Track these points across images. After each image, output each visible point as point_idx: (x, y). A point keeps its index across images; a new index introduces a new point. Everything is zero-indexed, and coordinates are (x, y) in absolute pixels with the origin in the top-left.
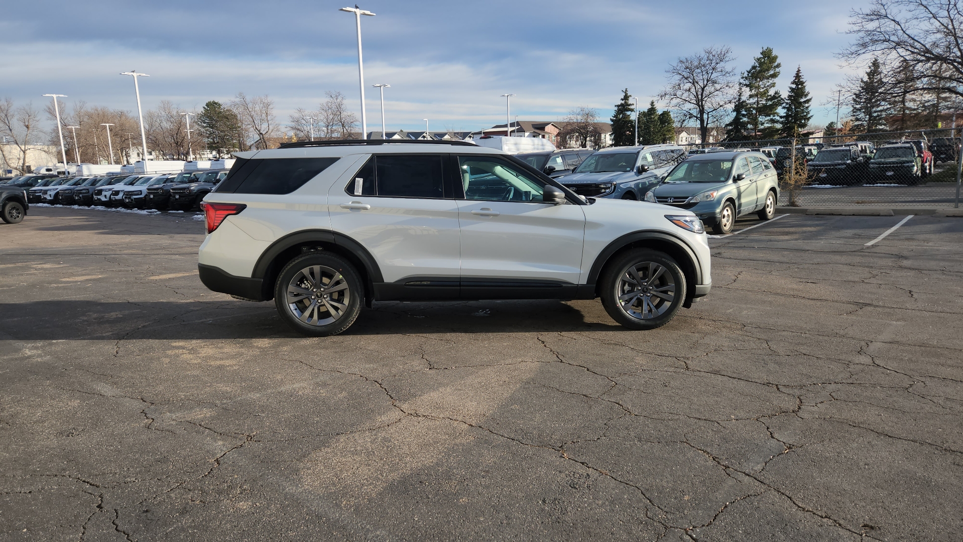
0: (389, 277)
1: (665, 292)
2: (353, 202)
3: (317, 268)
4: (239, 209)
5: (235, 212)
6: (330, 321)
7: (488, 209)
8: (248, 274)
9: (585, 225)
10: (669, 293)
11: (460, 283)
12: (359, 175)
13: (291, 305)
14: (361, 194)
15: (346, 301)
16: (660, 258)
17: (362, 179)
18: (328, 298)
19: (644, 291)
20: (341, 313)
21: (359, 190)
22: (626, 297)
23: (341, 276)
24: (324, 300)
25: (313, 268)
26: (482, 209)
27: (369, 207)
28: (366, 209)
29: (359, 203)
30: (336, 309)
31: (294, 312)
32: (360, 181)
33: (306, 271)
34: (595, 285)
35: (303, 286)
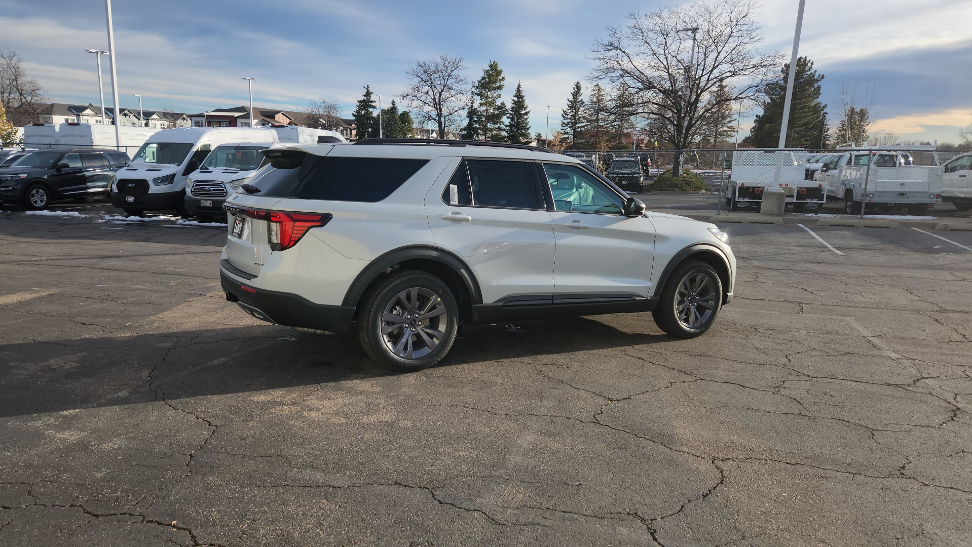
0: (489, 298)
1: (707, 301)
2: (452, 213)
3: (414, 291)
4: (323, 219)
5: (319, 224)
6: (426, 351)
7: (578, 222)
8: (338, 302)
9: (655, 238)
10: (710, 302)
11: (553, 301)
12: (452, 181)
13: (385, 336)
14: (457, 204)
15: (442, 328)
16: (707, 269)
17: (456, 186)
18: (422, 326)
19: (691, 301)
20: (436, 341)
21: (454, 199)
22: (681, 307)
23: (439, 299)
24: (418, 328)
25: (410, 291)
26: (574, 221)
27: (470, 218)
28: (467, 220)
29: (458, 213)
30: (431, 336)
31: (388, 344)
32: (454, 188)
33: (402, 295)
34: (659, 297)
35: (395, 312)
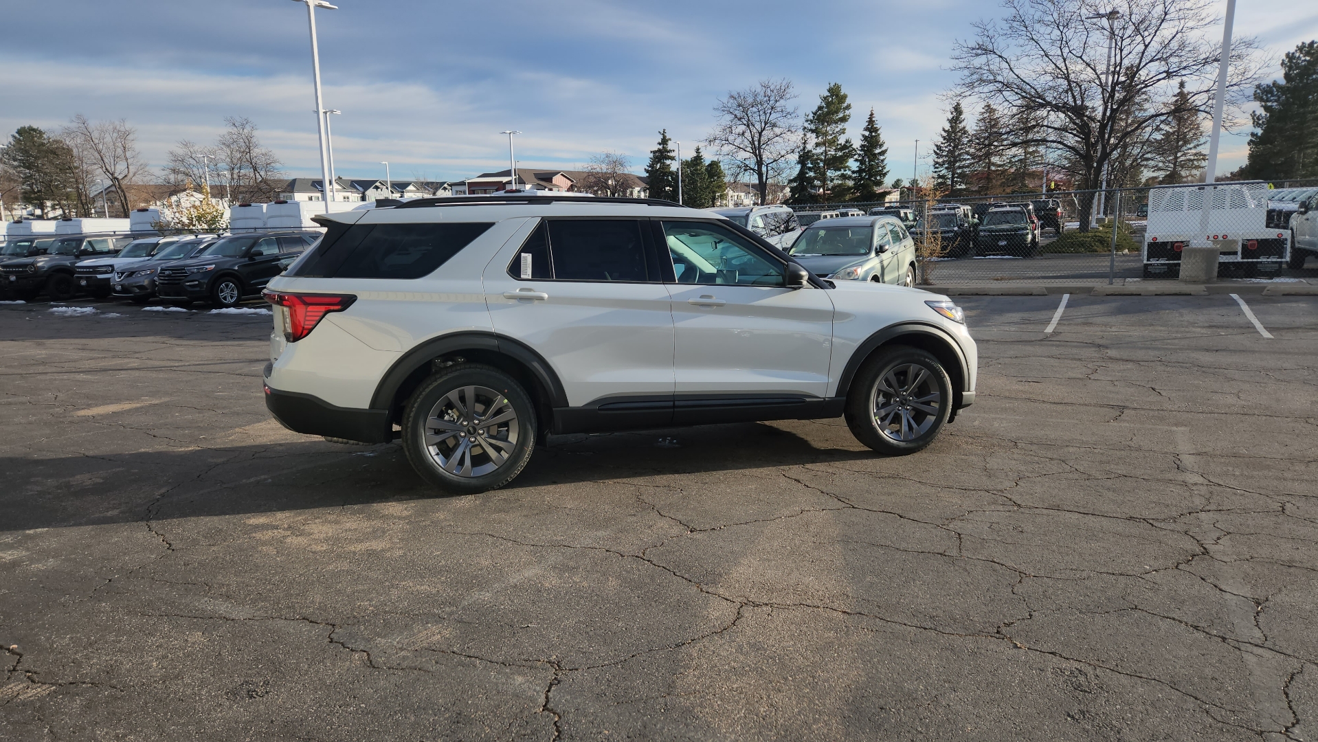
0: (577, 398)
1: (928, 403)
2: (521, 290)
3: (470, 391)
4: (345, 302)
5: (339, 307)
6: (489, 468)
7: (710, 297)
8: (364, 404)
9: (833, 316)
10: (932, 404)
11: (674, 403)
12: (525, 248)
13: (430, 448)
14: (530, 277)
15: (513, 438)
16: (923, 359)
17: (531, 255)
18: (486, 435)
19: (902, 404)
20: (505, 455)
21: (527, 270)
22: (883, 412)
23: (506, 401)
24: (478, 438)
25: (463, 390)
26: (702, 297)
27: (546, 296)
28: (541, 299)
29: (530, 290)
30: (498, 449)
31: (436, 457)
32: (527, 258)
33: (453, 395)
34: (845, 398)
35: (446, 417)
